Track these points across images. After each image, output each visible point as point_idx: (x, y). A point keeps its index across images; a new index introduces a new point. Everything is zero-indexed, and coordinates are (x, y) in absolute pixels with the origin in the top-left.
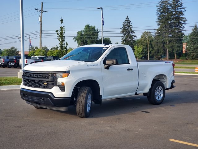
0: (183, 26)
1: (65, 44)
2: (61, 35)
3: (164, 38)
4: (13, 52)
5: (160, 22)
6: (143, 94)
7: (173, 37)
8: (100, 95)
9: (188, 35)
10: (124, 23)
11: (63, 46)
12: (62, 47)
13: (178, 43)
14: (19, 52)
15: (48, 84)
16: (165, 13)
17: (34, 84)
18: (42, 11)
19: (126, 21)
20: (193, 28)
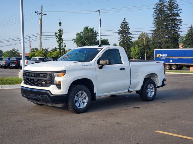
0: (179, 27)
1: (64, 45)
2: (60, 37)
3: (161, 38)
4: (14, 53)
5: (156, 24)
6: (135, 92)
7: (169, 38)
8: (94, 92)
9: (184, 36)
10: (121, 25)
11: (62, 47)
12: (60, 48)
13: (174, 43)
14: (20, 53)
15: (46, 82)
16: (161, 15)
17: (34, 83)
18: (42, 14)
19: (123, 22)
20: (189, 29)
